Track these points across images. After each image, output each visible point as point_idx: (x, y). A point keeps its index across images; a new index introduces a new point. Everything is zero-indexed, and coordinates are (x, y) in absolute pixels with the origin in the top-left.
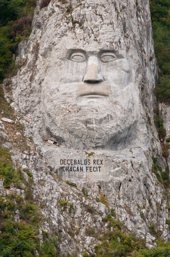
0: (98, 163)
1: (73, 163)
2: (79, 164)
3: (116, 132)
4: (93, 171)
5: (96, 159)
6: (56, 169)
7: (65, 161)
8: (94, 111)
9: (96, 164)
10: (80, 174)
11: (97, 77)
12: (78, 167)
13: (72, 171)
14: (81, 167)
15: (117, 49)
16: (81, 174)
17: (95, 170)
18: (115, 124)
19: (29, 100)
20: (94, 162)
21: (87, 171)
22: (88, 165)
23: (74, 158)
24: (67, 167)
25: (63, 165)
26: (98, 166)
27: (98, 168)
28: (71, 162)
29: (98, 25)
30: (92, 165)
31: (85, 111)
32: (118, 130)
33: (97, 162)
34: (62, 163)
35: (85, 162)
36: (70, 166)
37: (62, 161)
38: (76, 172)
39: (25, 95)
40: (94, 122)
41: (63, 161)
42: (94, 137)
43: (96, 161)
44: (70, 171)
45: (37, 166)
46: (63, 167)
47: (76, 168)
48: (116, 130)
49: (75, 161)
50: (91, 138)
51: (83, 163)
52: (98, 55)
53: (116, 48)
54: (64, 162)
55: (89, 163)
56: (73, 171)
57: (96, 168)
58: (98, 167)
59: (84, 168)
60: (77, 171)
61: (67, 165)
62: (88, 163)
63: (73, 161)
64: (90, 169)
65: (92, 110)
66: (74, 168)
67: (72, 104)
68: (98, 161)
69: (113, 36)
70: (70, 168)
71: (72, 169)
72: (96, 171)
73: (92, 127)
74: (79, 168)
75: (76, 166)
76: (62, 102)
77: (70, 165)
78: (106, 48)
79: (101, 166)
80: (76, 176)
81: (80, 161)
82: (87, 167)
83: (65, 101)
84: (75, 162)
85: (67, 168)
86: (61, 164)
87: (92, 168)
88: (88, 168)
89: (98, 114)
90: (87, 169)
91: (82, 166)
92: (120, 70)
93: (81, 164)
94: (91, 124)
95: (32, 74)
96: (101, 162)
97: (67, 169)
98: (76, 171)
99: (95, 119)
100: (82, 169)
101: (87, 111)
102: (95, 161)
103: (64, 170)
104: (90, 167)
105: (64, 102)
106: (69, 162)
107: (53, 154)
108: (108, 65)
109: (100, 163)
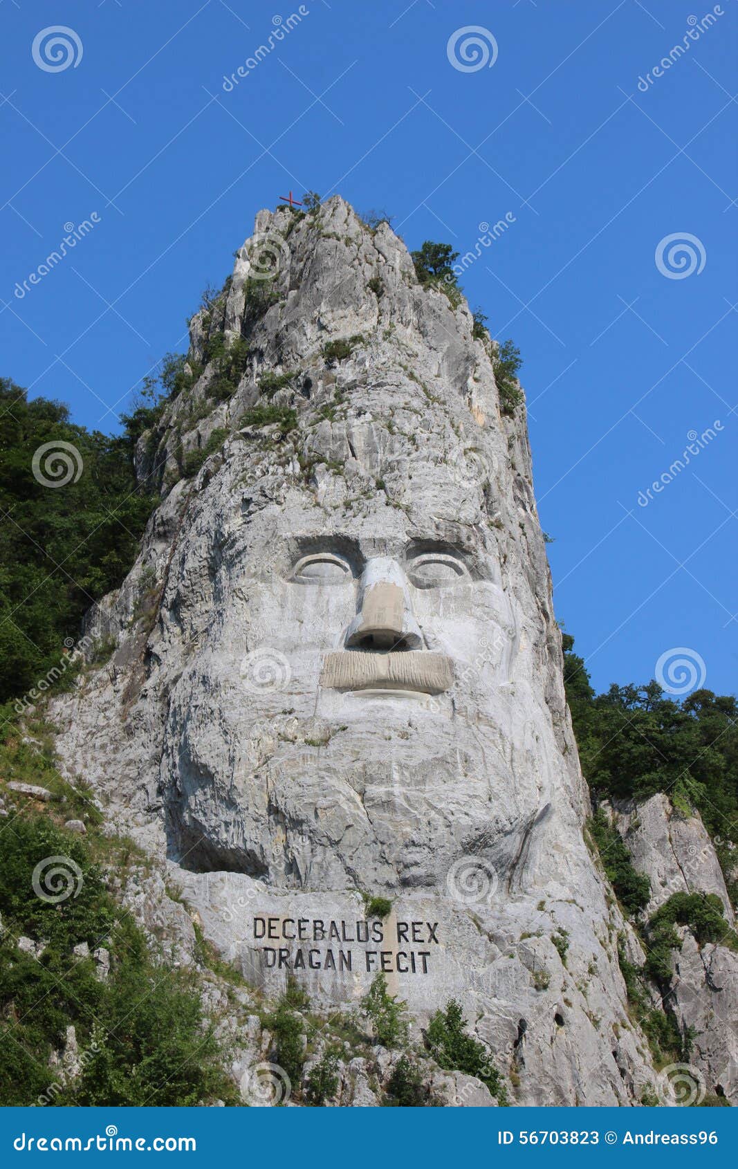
0: (418, 936)
1: (309, 933)
2: (335, 939)
3: (487, 818)
4: (395, 968)
5: (409, 919)
6: (233, 957)
7: (273, 924)
8: (394, 735)
9: (410, 939)
10: (339, 981)
11: (402, 622)
12: (330, 951)
13: (303, 965)
14: (346, 953)
15: (473, 542)
16: (346, 982)
17: (403, 967)
18: (481, 788)
19: (115, 759)
20: (401, 933)
21: (369, 970)
22: (373, 946)
23: (311, 914)
24: (281, 950)
25: (265, 942)
26: (416, 948)
27: (418, 958)
28: (301, 929)
29: (398, 462)
30: (391, 943)
31: (359, 736)
32: (495, 813)
33: (415, 931)
34: (259, 933)
35: (362, 932)
36: (296, 945)
37: (259, 923)
38: (321, 971)
39: (103, 747)
40: (396, 776)
41: (265, 924)
42: (392, 841)
43: (410, 927)
44: (297, 965)
45: (159, 918)
46: (266, 949)
47: (324, 954)
48: (487, 813)
49: (319, 925)
50: (382, 843)
51: (351, 934)
52: (401, 557)
53: (469, 539)
54: (271, 928)
55: (378, 937)
56: (307, 966)
57: (409, 955)
58: (416, 954)
59: (358, 958)
60: (327, 967)
61: (283, 943)
62: (373, 935)
63: (309, 926)
64: (383, 962)
65: (387, 733)
66: (315, 954)
67: (300, 715)
68: (417, 928)
69: (455, 500)
70: (294, 955)
71: (306, 957)
72: (410, 969)
73: (389, 794)
74: (336, 956)
75: (322, 945)
76: (262, 713)
77: (296, 940)
78: (431, 534)
79: (430, 947)
80: (322, 990)
81: (339, 925)
82: (368, 953)
83: (273, 707)
84: (315, 929)
85: (284, 954)
86: (257, 937)
87: (393, 958)
88: (372, 957)
89: (410, 747)
90: (368, 962)
91: (346, 947)
92: (486, 617)
93: (345, 939)
94: (381, 782)
95: (132, 679)
96: (432, 931)
97: (282, 959)
98: (323, 965)
99: (400, 765)
100: (347, 962)
101: (364, 736)
102: (403, 928)
103: (270, 963)
104: (383, 953)
105: (268, 710)
106: (292, 929)
107: (223, 894)
108: (439, 596)
109: (424, 934)
